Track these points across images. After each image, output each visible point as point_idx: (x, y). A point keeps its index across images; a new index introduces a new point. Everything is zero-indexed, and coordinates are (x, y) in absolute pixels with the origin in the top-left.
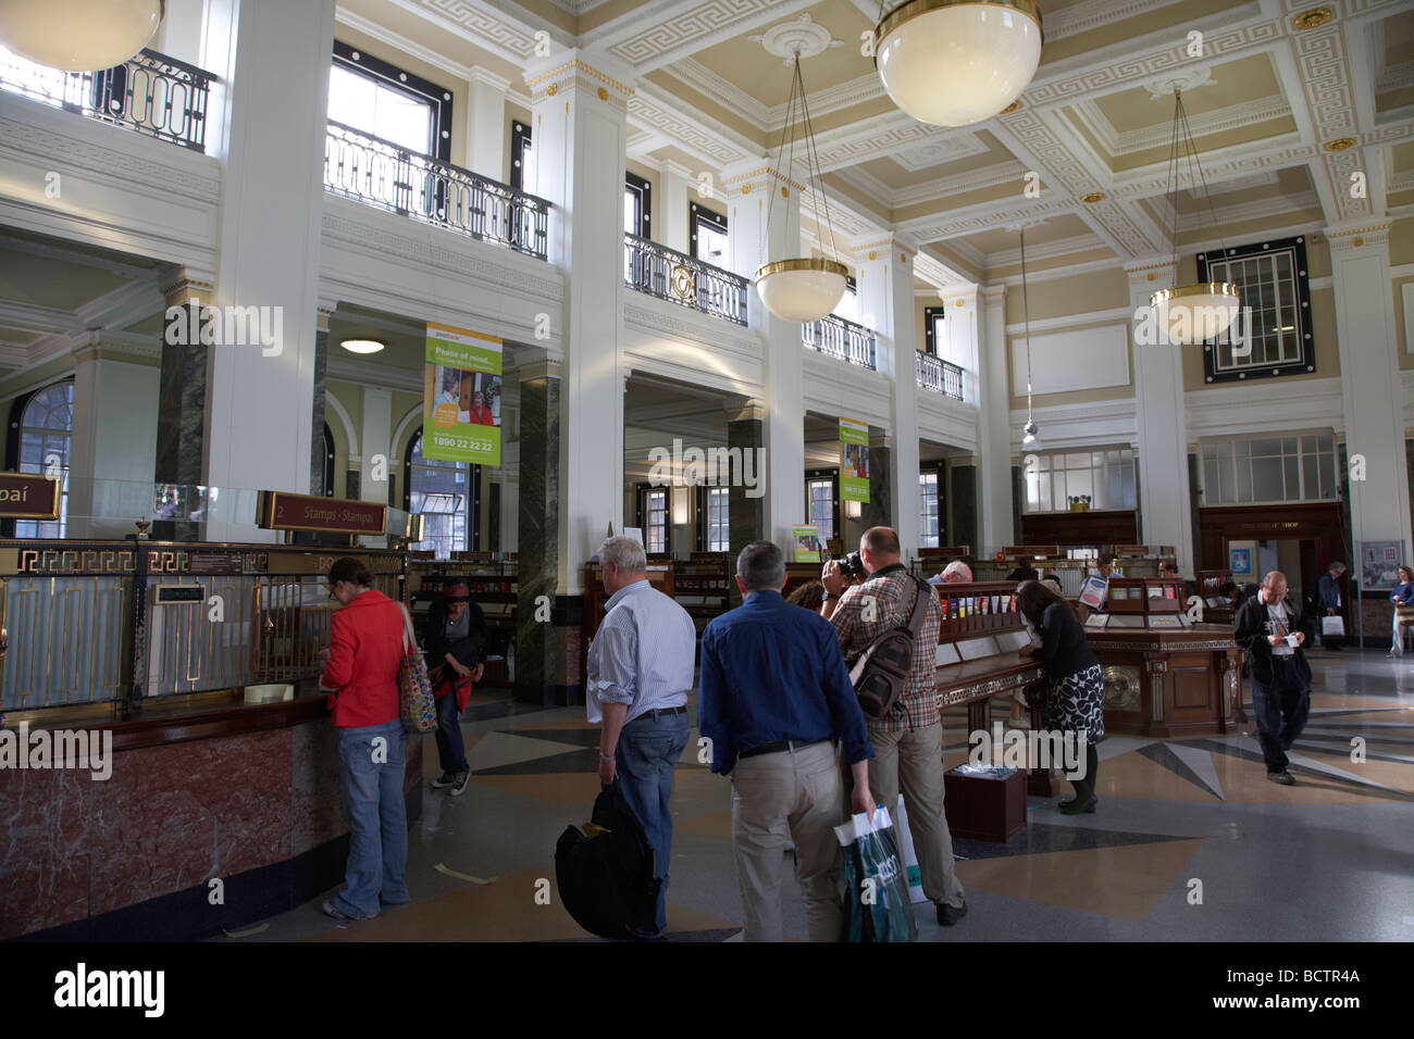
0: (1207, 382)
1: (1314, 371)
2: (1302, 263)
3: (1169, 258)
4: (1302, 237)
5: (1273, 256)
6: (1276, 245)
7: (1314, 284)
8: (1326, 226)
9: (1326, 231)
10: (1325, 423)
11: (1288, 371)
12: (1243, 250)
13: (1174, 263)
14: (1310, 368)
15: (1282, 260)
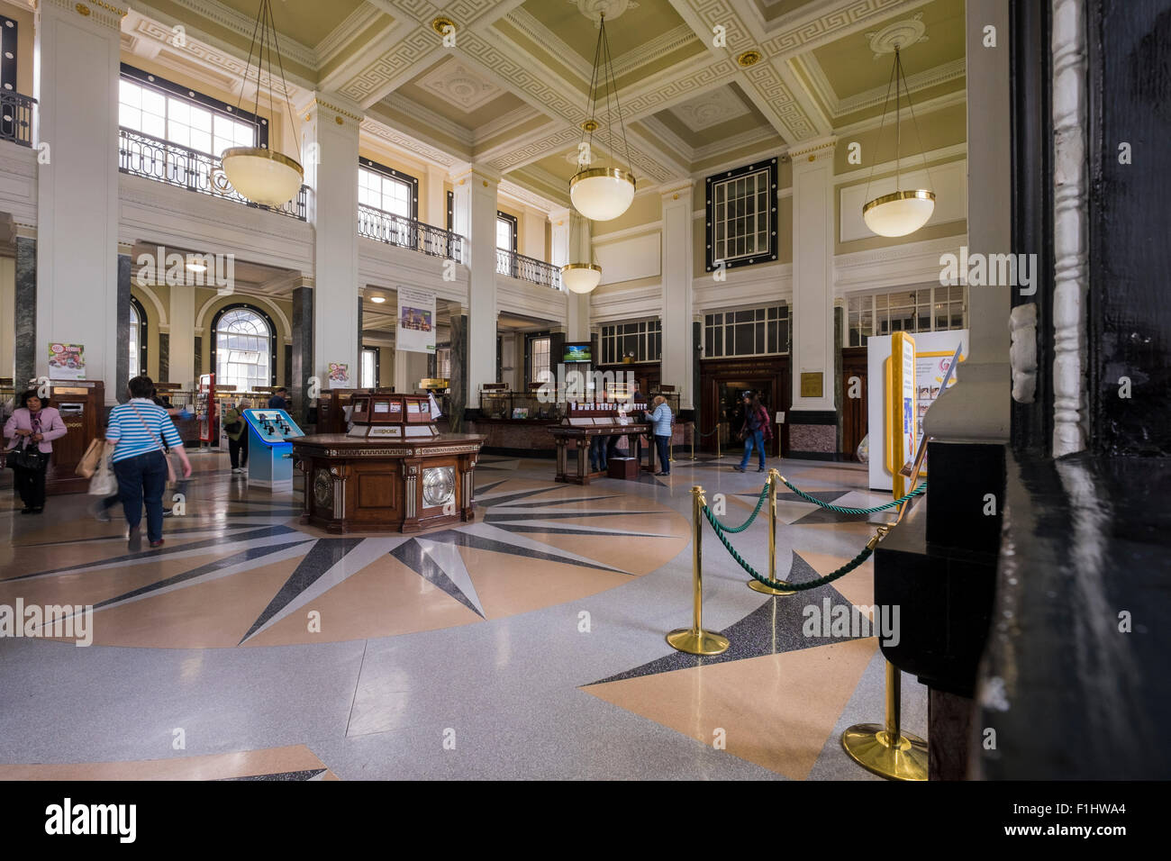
0: (707, 271)
1: (776, 259)
2: (774, 179)
3: (690, 181)
4: (776, 158)
5: (756, 175)
6: (758, 166)
7: (781, 194)
8: (789, 148)
9: (791, 151)
10: (781, 298)
11: (760, 260)
12: (736, 172)
13: (692, 185)
14: (774, 257)
15: (762, 178)
